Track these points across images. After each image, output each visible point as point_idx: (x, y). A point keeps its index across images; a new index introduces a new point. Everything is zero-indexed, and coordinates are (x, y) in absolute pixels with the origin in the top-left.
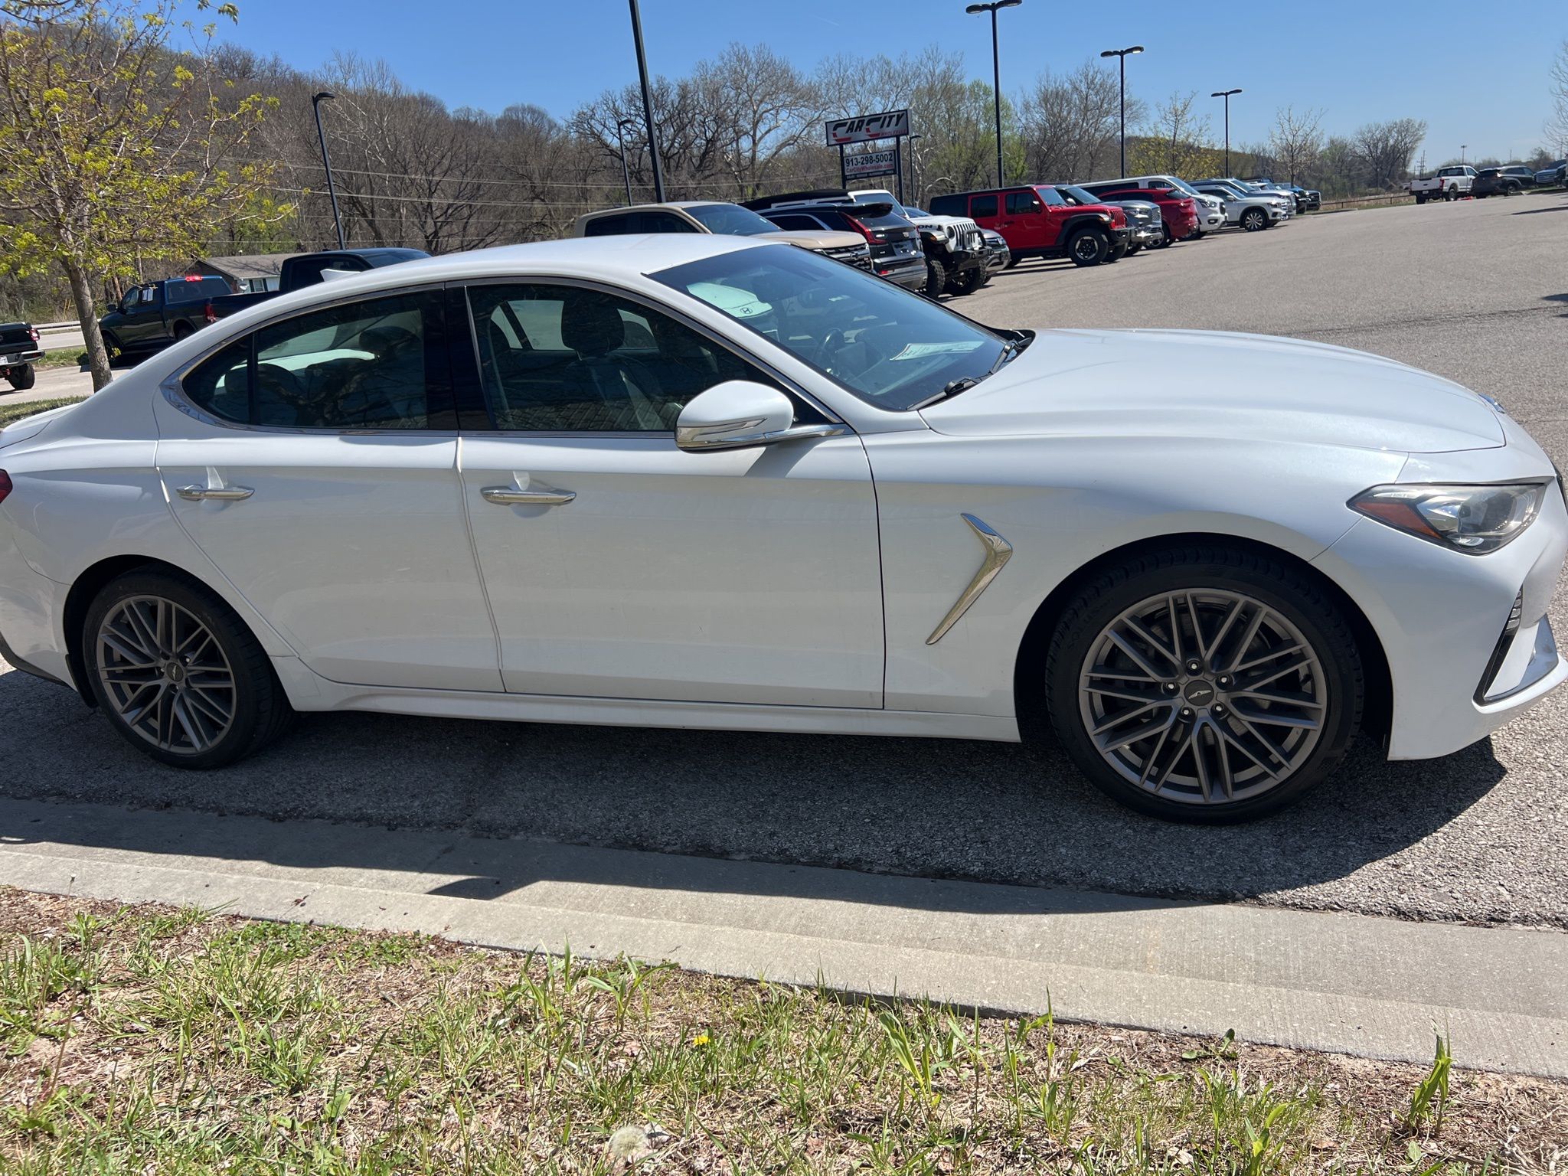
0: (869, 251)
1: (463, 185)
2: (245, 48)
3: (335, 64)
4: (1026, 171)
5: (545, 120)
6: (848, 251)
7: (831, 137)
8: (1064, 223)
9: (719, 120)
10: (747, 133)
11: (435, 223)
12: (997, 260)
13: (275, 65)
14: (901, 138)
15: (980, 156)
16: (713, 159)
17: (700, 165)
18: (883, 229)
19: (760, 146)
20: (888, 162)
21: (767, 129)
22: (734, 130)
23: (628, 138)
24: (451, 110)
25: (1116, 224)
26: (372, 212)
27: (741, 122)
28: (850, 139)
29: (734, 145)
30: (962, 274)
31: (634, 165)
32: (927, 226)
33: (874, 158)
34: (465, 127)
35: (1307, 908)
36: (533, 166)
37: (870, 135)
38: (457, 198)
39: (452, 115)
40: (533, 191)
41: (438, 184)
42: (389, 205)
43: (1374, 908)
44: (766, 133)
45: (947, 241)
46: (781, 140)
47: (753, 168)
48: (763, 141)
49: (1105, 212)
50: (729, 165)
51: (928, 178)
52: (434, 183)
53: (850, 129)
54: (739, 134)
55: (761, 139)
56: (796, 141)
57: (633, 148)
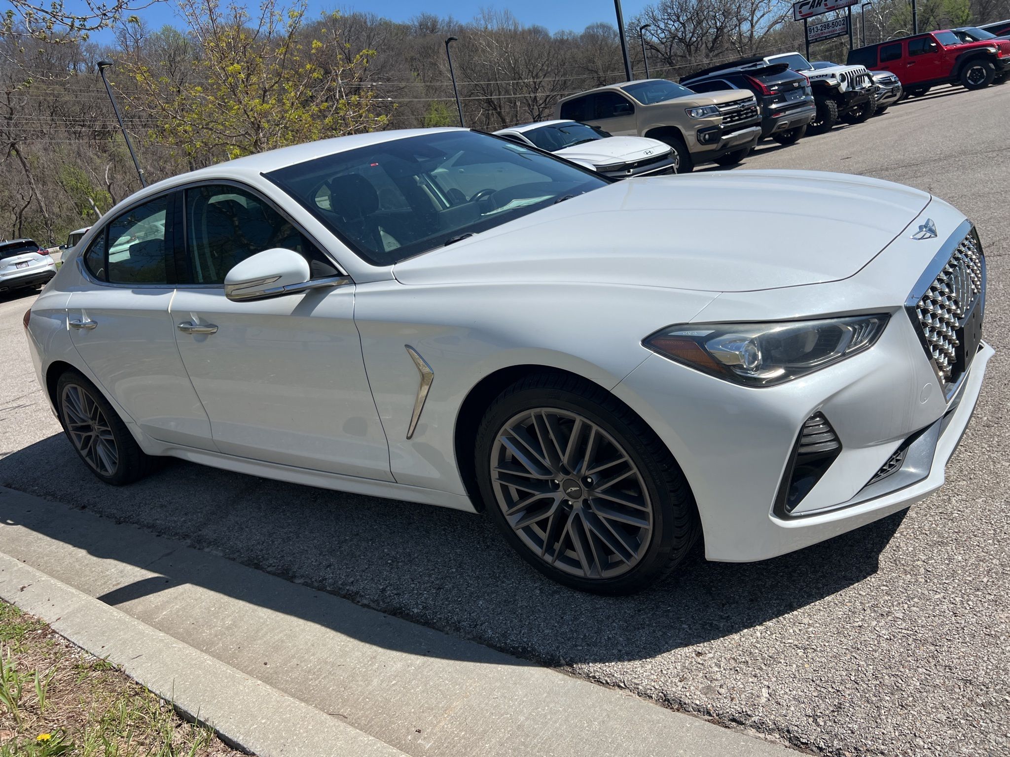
0: (756, 102)
1: (556, 82)
2: (433, 15)
3: (481, 16)
4: (971, 17)
5: (611, 31)
6: (737, 104)
7: (798, 15)
8: (958, 56)
9: (726, 13)
10: (746, 19)
11: (539, 109)
12: (890, 94)
13: (450, 22)
14: (852, 7)
15: (932, 10)
16: (721, 42)
17: (712, 47)
18: (780, 83)
19: (756, 27)
20: (842, 26)
21: (761, 14)
22: (737, 19)
23: (662, 35)
24: (552, 34)
25: (1002, 53)
26: (500, 107)
27: (742, 12)
28: (812, 13)
29: (737, 28)
30: (856, 107)
31: (667, 53)
32: (823, 76)
33: (831, 25)
34: (562, 43)
35: (601, 682)
36: (599, 63)
37: (827, 9)
38: (552, 90)
39: (552, 37)
40: (599, 80)
41: (540, 83)
42: (510, 100)
43: (648, 692)
44: (761, 17)
45: (839, 85)
46: (772, 20)
47: (751, 43)
48: (759, 23)
49: (992, 46)
50: (734, 44)
51: (888, 33)
52: (537, 83)
53: (812, 6)
54: (740, 21)
55: (757, 22)
56: (783, 19)
57: (666, 42)
